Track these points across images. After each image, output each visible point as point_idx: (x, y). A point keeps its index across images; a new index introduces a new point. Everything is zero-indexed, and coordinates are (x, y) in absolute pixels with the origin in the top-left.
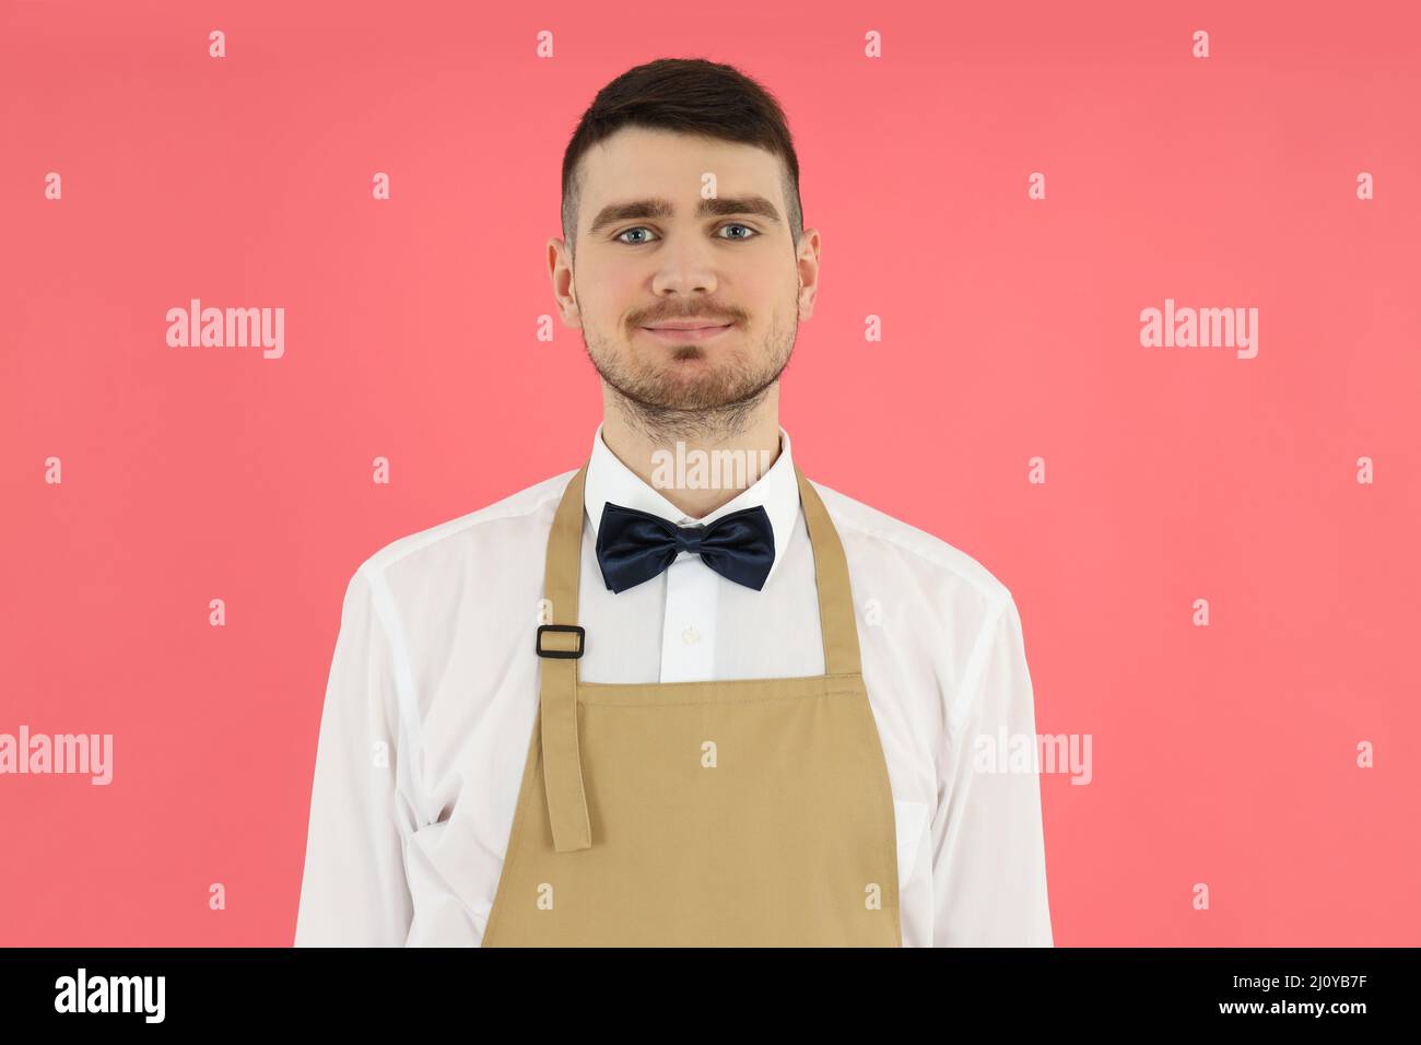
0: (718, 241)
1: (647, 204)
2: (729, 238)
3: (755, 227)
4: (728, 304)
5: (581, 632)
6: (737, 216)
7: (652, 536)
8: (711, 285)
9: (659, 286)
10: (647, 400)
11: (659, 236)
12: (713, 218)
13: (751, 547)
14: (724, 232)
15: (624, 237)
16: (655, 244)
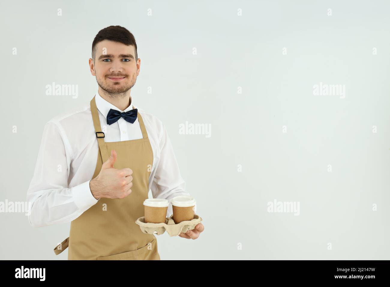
0: (123, 62)
1: (109, 55)
2: (124, 61)
3: (129, 60)
4: (125, 74)
5: (103, 133)
6: (126, 58)
7: (117, 114)
8: (121, 70)
9: (111, 70)
10: (108, 91)
11: (111, 61)
12: (121, 58)
13: (133, 116)
15: (105, 61)
16: (111, 62)
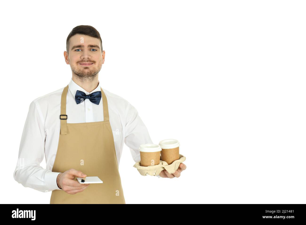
1: (80, 45)
3: (96, 49)
4: (93, 60)
5: (67, 116)
6: (94, 48)
8: (90, 58)
9: (82, 58)
10: (80, 75)
11: (82, 50)
12: (90, 48)
14: (91, 50)
15: (77, 50)
